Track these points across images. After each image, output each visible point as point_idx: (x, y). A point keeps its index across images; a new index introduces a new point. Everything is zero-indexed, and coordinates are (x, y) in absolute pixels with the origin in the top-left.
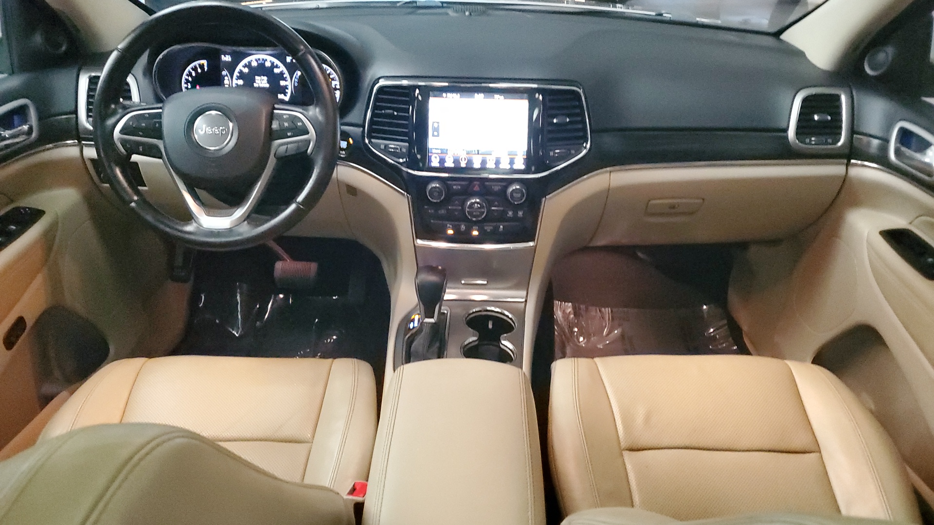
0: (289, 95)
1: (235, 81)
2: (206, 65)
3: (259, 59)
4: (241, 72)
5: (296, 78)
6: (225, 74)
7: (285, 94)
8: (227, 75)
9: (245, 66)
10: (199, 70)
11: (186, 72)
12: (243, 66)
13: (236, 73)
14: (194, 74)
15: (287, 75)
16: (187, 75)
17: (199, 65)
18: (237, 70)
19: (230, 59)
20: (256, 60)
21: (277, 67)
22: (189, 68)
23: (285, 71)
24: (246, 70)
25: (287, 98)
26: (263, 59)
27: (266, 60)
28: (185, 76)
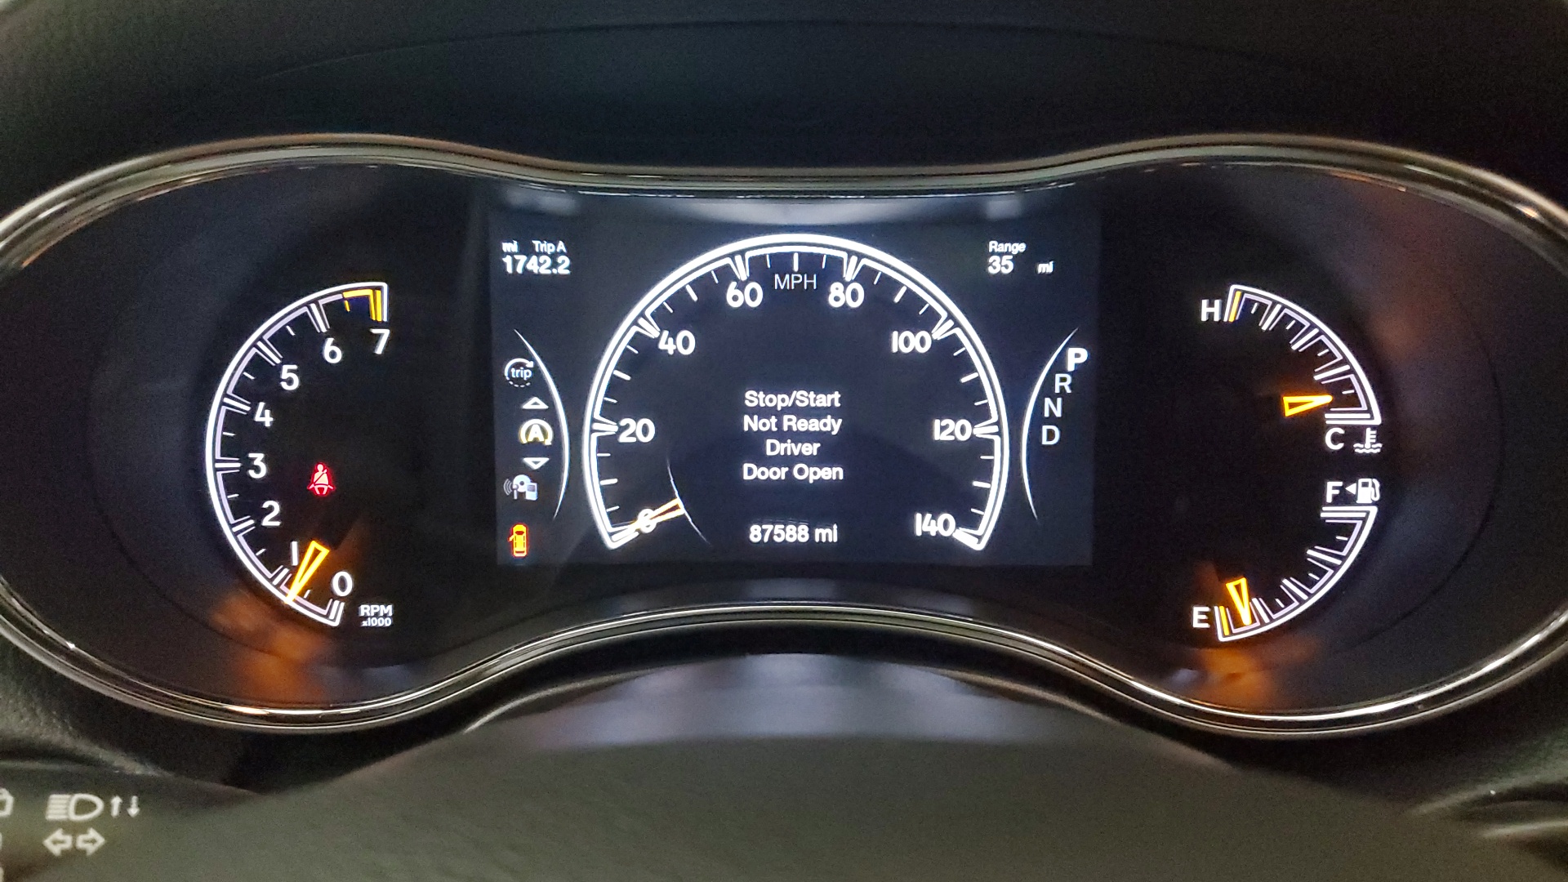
0: (990, 515)
1: (597, 426)
2: (380, 310)
3: (781, 263)
4: (643, 355)
5: (1047, 390)
6: (526, 374)
7: (966, 510)
8: (537, 386)
9: (673, 317)
10: (332, 352)
11: (235, 369)
12: (660, 316)
13: (607, 368)
14: (290, 378)
15: (985, 370)
16: (242, 390)
17: (333, 310)
18: (618, 343)
19: (564, 267)
20: (762, 270)
21: (915, 315)
22: (257, 343)
23: (973, 345)
24: (681, 344)
25: (974, 540)
26: (810, 263)
27: (835, 266)
28: (223, 401)
